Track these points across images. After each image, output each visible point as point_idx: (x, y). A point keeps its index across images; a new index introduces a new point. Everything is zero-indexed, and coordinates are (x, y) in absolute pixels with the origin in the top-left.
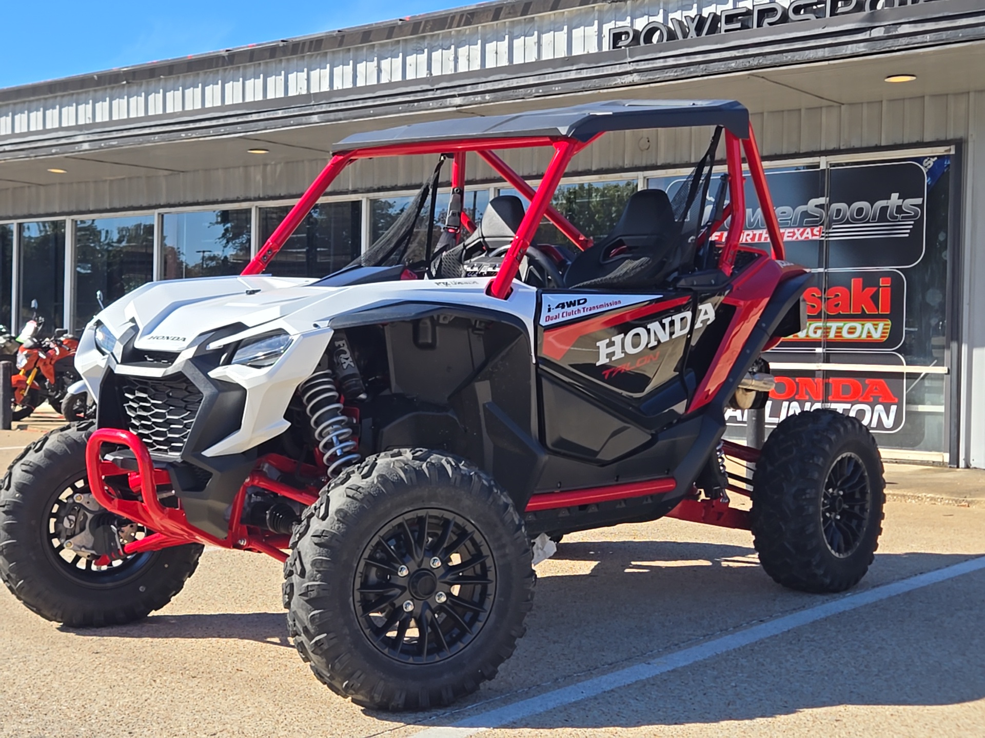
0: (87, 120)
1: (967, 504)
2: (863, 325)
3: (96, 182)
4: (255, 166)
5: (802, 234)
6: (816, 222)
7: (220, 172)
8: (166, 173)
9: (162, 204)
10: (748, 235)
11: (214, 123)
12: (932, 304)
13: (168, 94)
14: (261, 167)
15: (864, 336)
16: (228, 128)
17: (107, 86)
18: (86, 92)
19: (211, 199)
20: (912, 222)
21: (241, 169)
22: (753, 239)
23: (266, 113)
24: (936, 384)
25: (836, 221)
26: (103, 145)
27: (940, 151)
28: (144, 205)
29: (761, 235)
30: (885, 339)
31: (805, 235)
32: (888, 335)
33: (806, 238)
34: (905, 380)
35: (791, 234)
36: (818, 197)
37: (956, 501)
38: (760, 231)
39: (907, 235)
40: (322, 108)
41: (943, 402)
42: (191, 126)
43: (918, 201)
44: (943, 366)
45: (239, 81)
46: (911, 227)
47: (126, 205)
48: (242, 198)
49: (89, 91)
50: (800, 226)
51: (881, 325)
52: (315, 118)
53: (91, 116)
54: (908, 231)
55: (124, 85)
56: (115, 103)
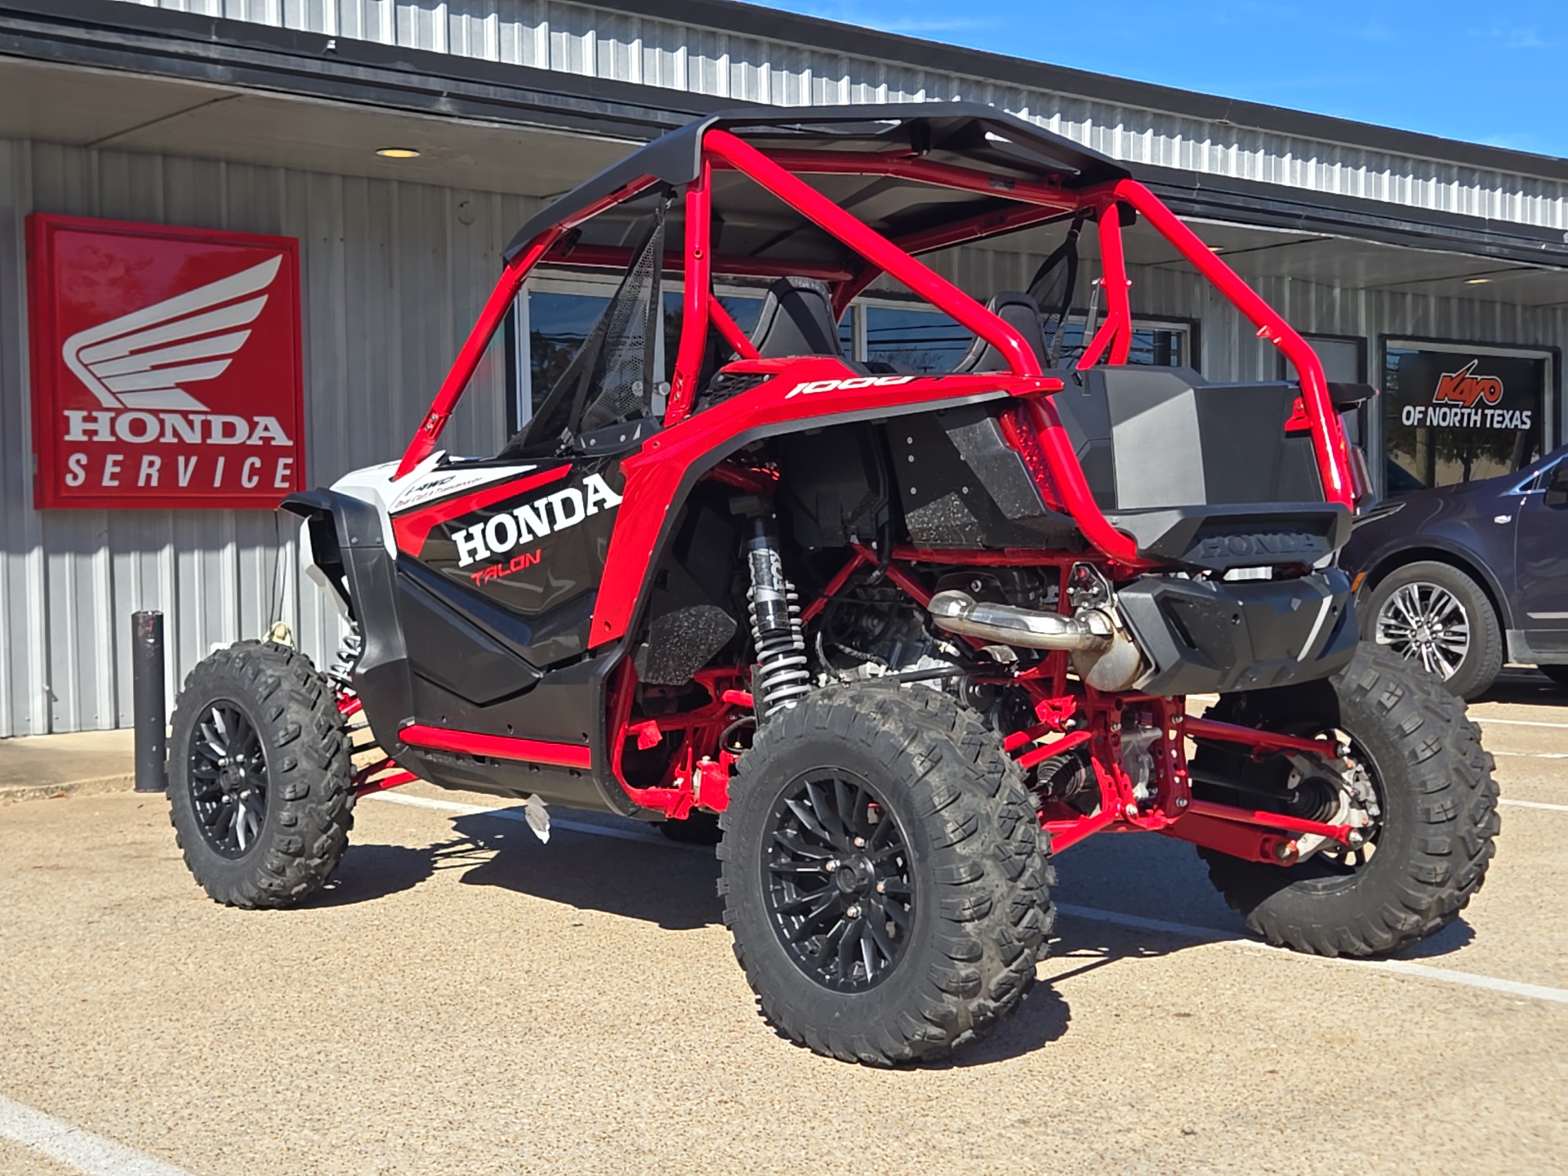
37: (46, 791)
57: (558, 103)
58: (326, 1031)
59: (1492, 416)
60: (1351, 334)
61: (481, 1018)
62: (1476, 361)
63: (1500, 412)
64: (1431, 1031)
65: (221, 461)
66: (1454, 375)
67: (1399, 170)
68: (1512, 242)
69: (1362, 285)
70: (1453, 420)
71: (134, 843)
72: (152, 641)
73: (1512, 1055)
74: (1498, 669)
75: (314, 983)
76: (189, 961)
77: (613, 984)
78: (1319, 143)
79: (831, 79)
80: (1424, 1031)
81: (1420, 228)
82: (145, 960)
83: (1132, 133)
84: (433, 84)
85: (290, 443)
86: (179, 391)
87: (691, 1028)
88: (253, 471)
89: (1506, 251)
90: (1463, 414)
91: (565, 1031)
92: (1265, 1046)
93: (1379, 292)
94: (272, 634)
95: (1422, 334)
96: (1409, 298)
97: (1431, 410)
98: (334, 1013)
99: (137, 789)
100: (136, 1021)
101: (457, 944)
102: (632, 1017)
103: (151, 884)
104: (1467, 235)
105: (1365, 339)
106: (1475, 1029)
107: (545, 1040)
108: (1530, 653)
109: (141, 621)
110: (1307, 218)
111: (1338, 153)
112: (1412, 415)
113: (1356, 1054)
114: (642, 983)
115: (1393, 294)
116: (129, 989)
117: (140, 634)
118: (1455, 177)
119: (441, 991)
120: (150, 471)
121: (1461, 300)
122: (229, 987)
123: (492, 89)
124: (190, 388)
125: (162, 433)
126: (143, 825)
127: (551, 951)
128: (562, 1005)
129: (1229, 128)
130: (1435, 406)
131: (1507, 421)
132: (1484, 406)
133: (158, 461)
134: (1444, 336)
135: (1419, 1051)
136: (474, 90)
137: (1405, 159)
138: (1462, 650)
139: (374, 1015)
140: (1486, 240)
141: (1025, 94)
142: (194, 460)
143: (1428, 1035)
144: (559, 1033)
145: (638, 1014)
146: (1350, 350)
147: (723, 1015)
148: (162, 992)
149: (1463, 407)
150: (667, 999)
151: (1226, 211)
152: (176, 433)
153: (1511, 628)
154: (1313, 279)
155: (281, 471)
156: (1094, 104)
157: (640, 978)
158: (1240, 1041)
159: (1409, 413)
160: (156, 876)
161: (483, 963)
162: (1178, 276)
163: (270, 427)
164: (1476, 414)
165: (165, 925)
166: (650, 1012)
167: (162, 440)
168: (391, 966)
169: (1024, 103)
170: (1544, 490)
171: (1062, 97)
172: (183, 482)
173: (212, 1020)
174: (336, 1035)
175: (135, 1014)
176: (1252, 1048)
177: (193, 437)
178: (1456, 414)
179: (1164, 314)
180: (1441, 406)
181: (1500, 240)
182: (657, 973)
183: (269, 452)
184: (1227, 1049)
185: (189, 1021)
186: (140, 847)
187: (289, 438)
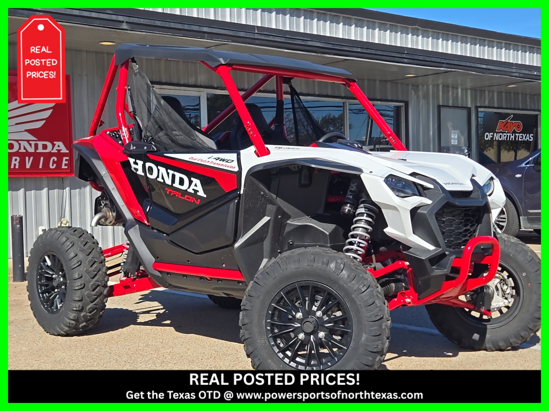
57: (167, 25)
58: (91, 363)
59: (519, 136)
60: (465, 106)
61: (146, 358)
62: (512, 116)
63: (522, 135)
64: (478, 358)
65: (42, 158)
66: (504, 121)
67: (482, 44)
68: (524, 72)
69: (469, 88)
70: (504, 138)
71: (15, 300)
72: (19, 226)
73: (505, 365)
74: (518, 231)
75: (86, 347)
76: (40, 341)
77: (193, 346)
78: (452, 34)
79: (269, 12)
80: (475, 358)
81: (489, 67)
82: (24, 341)
83: (382, 31)
84: (120, 18)
85: (68, 152)
86: (26, 133)
87: (220, 361)
88: (54, 162)
89: (521, 75)
90: (507, 136)
91: (176, 362)
92: (420, 363)
93: (476, 90)
94: (62, 223)
95: (491, 106)
96: (487, 92)
97: (495, 134)
98: (94, 357)
99: (14, 281)
100: (24, 361)
101: (136, 334)
102: (199, 357)
103: (23, 314)
104: (507, 69)
105: (470, 108)
106: (493, 357)
107: (169, 365)
108: (529, 225)
109: (14, 219)
110: (447, 64)
111: (459, 38)
112: (488, 136)
113: (451, 365)
114: (202, 346)
115: (481, 91)
116: (20, 351)
117: (14, 223)
118: (503, 46)
119: (131, 350)
120: (15, 162)
121: (506, 93)
122: (55, 349)
123: (142, 20)
124: (29, 131)
125: (20, 149)
126: (17, 294)
127: (170, 336)
128: (174, 353)
129: (418, 29)
130: (497, 133)
131: (524, 138)
132: (516, 133)
133: (18, 159)
134: (500, 106)
135: (473, 364)
136: (135, 20)
137: (485, 40)
138: (504, 224)
139: (108, 358)
140: (514, 71)
141: (342, 17)
142: (32, 158)
143: (477, 359)
144: (174, 363)
145: (202, 356)
146: (465, 112)
147: (231, 356)
148: (32, 351)
149: (507, 133)
150: (212, 351)
151: (416, 62)
152: (25, 148)
153: (522, 216)
154: (451, 86)
155: (64, 162)
156: (368, 21)
157: (202, 344)
158: (411, 362)
159: (487, 135)
160: (25, 312)
161: (146, 340)
162: (400, 85)
163: (60, 145)
164: (512, 135)
165: (30, 328)
166: (206, 355)
167: (20, 151)
168: (113, 341)
169: (341, 21)
170: (533, 165)
171: (356, 19)
172: (28, 166)
173: (50, 360)
174: (95, 365)
175: (23, 359)
176: (415, 364)
177: (31, 150)
178: (505, 136)
179: (395, 99)
180: (499, 133)
181: (519, 71)
182: (208, 343)
183: (60, 155)
184: (407, 365)
185: (42, 361)
186: (17, 302)
187: (67, 150)
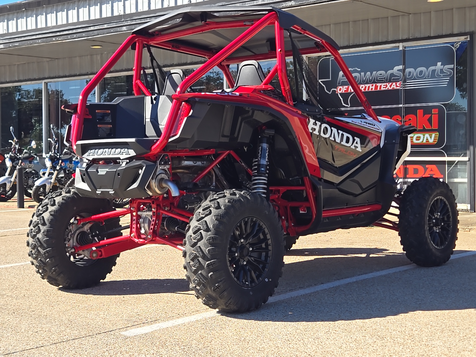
0: (4, 31)
1: (468, 230)
2: (424, 135)
3: (9, 65)
4: (96, 54)
5: (391, 86)
6: (398, 79)
7: (78, 59)
8: (48, 59)
9: (46, 77)
10: (362, 87)
11: (70, 32)
12: (460, 123)
13: (48, 15)
14: (100, 55)
15: (425, 141)
16: (78, 35)
17: (14, 12)
18: (3, 15)
19: (73, 73)
20: (449, 78)
21: (89, 57)
22: (365, 89)
23: (98, 26)
24: (463, 167)
25: (408, 78)
26: (11, 45)
27: (462, 38)
28: (37, 78)
29: (369, 87)
30: (436, 143)
31: (392, 87)
32: (437, 140)
33: (393, 88)
34: (447, 165)
35: (385, 86)
36: (398, 66)
38: (369, 85)
39: (446, 85)
40: (128, 23)
41: (467, 176)
42: (58, 34)
43: (452, 66)
44: (466, 157)
45: (86, 7)
46: (448, 81)
47: (27, 78)
48: (89, 73)
49: (5, 14)
50: (390, 81)
51: (433, 135)
52: (124, 28)
53: (6, 29)
54: (447, 83)
55: (24, 10)
56: (19, 21)
